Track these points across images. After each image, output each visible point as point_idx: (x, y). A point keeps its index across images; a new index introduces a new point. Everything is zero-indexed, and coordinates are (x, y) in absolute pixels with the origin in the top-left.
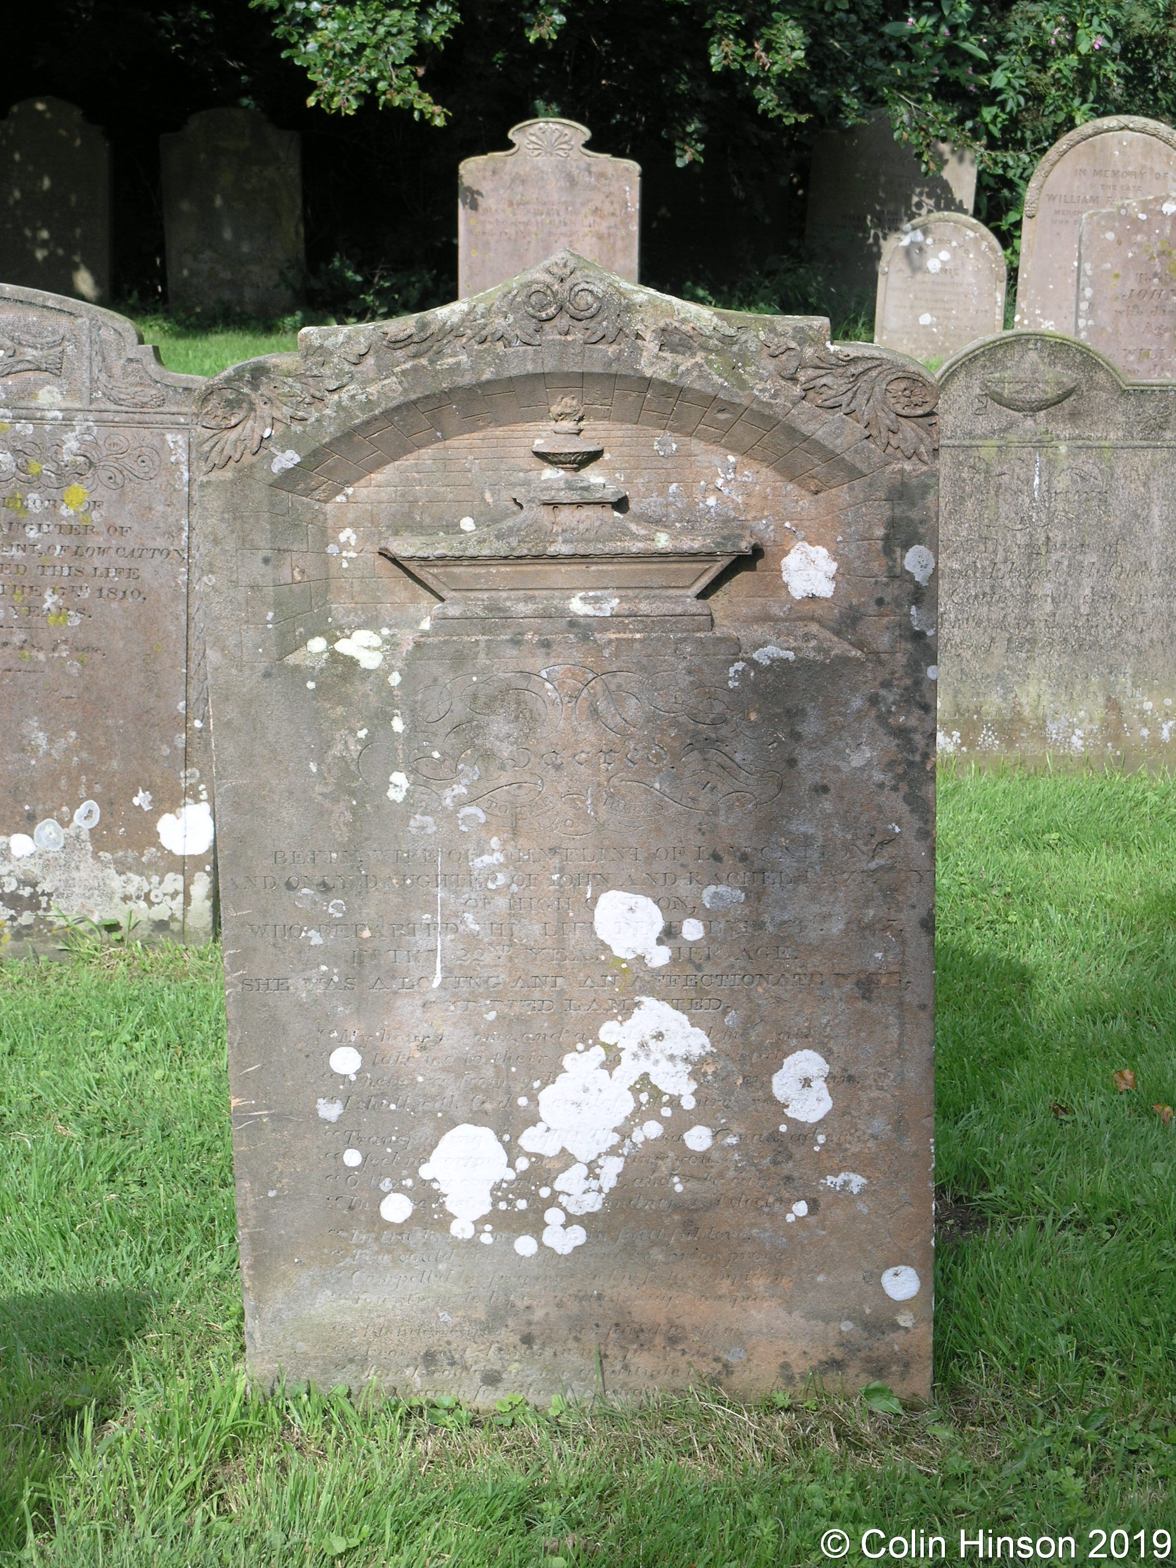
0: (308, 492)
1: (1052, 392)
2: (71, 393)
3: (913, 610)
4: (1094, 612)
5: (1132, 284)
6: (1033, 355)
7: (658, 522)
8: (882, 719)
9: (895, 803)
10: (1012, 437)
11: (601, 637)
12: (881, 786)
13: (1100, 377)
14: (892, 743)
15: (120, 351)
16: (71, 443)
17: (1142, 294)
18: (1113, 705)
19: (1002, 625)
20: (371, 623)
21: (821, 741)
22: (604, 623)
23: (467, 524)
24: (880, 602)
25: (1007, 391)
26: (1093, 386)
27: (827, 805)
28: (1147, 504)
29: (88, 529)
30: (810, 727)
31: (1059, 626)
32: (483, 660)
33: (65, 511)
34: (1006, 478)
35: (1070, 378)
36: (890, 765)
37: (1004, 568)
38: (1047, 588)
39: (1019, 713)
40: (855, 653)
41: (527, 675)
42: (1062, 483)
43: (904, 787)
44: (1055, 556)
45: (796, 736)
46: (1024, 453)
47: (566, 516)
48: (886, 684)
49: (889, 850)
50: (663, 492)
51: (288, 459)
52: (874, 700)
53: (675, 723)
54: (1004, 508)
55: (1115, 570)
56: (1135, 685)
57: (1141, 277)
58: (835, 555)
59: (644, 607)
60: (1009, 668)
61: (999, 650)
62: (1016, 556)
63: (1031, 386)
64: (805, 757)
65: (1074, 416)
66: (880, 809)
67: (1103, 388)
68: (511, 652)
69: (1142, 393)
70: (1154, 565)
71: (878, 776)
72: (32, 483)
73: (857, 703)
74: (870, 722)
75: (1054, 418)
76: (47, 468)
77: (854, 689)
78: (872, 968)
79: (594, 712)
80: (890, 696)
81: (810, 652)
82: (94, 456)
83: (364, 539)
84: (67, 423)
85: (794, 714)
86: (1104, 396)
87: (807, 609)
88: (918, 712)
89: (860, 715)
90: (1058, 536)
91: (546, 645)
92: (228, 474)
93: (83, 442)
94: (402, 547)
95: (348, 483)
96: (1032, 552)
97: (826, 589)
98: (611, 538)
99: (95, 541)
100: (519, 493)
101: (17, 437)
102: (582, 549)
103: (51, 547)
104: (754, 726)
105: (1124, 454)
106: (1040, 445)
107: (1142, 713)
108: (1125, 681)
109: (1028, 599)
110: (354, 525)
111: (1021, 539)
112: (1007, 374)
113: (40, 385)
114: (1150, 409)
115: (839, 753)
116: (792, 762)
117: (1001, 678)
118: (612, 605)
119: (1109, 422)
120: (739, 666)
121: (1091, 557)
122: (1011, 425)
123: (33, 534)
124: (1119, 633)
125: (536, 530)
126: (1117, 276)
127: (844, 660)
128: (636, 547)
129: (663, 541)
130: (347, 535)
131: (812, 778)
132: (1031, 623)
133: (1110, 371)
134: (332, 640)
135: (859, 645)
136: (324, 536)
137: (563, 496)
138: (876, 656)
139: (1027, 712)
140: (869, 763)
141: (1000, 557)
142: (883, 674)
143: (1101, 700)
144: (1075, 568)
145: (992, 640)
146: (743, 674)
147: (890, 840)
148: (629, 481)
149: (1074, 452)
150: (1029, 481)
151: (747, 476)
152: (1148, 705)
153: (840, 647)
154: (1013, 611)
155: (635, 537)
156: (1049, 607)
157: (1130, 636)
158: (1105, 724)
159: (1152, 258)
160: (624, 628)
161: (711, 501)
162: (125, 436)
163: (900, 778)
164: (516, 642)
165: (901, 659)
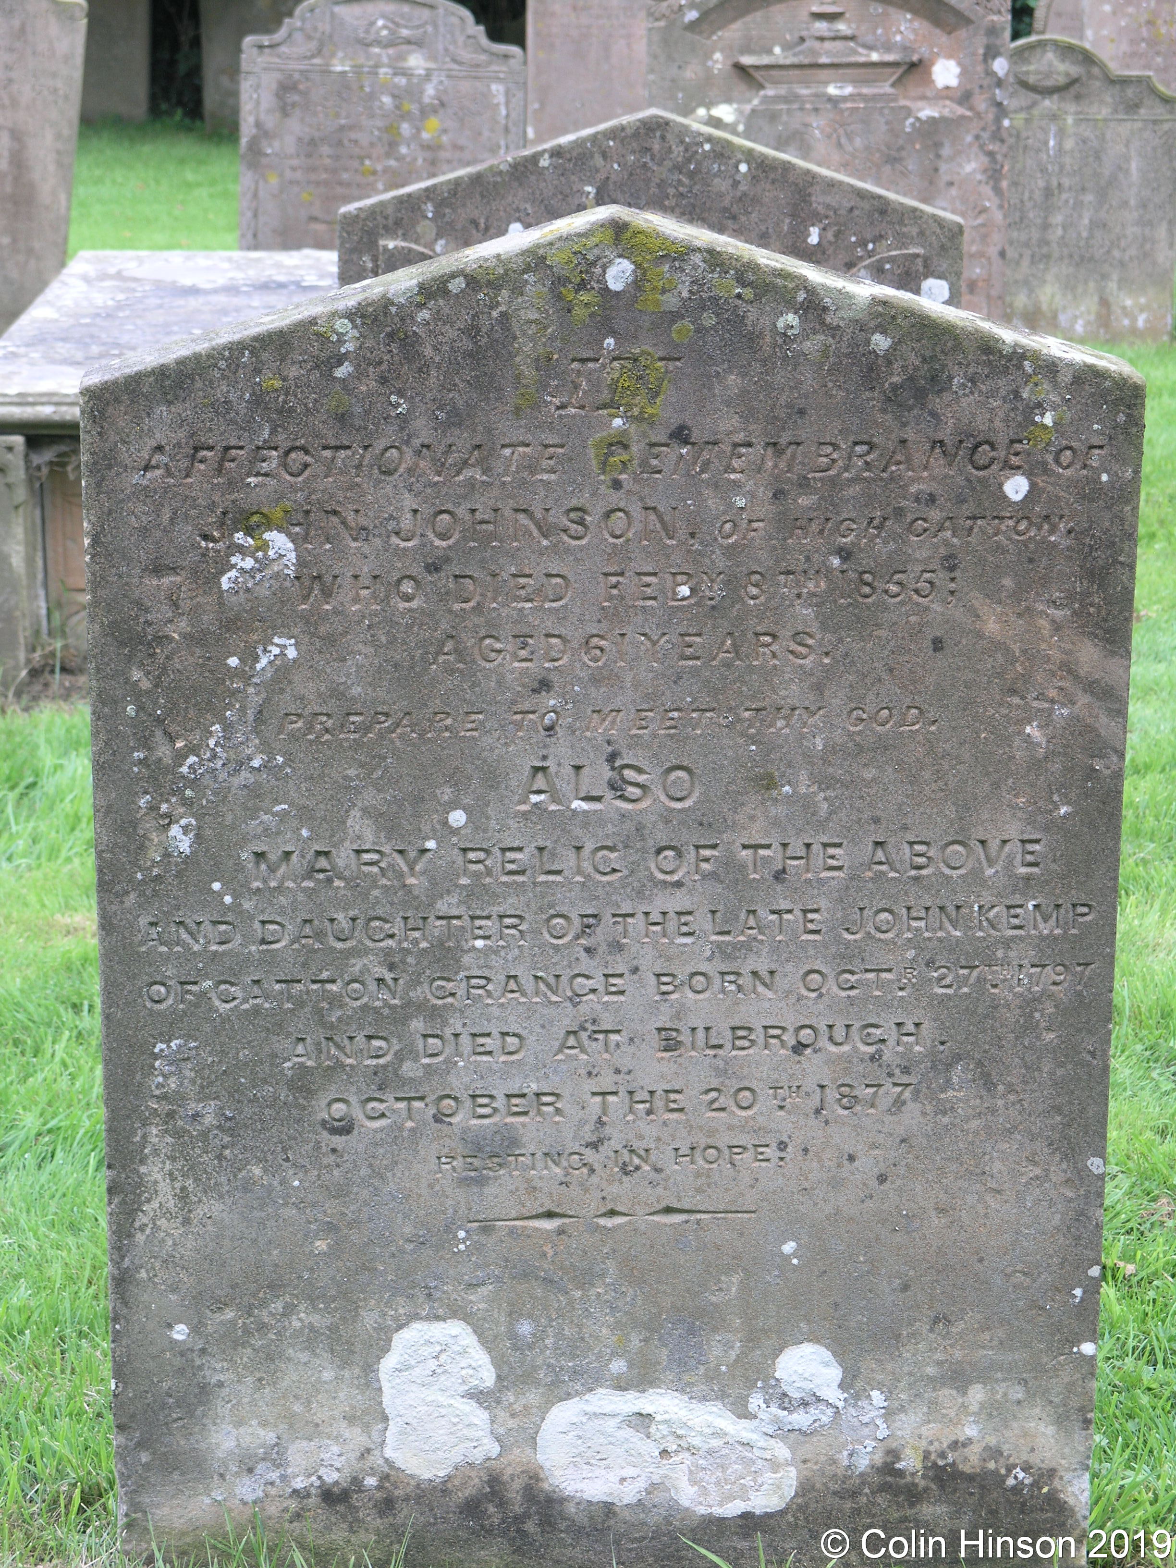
0: (701, 33)
1: (1062, 80)
2: (432, 57)
3: (997, 91)
4: (1091, 236)
5: (1125, 47)
6: (1050, 55)
7: (871, 48)
8: (981, 147)
9: (987, 190)
10: (1036, 112)
11: (843, 106)
12: (980, 182)
13: (1096, 70)
14: (985, 160)
15: (463, 29)
16: (430, 90)
17: (1133, 54)
18: (1104, 302)
19: (1027, 245)
20: (728, 101)
21: (951, 159)
22: (845, 99)
23: (777, 50)
24: (981, 87)
25: (1032, 79)
26: (1090, 76)
27: (954, 191)
28: (1127, 159)
29: (440, 147)
30: (946, 151)
31: (1066, 245)
32: (785, 118)
33: (425, 135)
34: (1030, 141)
35: (1075, 70)
36: (985, 171)
37: (1029, 204)
38: (1058, 219)
39: (1039, 308)
40: (968, 113)
41: (806, 125)
42: (1069, 144)
43: (991, 183)
44: (1064, 196)
45: (938, 156)
46: (1043, 123)
47: (827, 45)
48: (984, 129)
49: (984, 216)
50: (874, 33)
51: (692, 15)
52: (977, 137)
53: (879, 150)
54: (1029, 162)
55: (1106, 206)
56: (1120, 288)
57: (1132, 42)
58: (959, 64)
59: (865, 91)
60: (1033, 275)
61: (1025, 262)
62: (1038, 195)
63: (1048, 75)
64: (943, 167)
65: (1078, 97)
66: (979, 194)
67: (1097, 78)
68: (799, 114)
69: (1124, 82)
70: (1132, 202)
71: (979, 177)
72: (405, 116)
73: (969, 139)
74: (975, 149)
75: (1062, 99)
76: (414, 108)
77: (968, 131)
78: (974, 277)
79: (839, 145)
80: (985, 135)
81: (946, 112)
82: (445, 98)
83: (726, 57)
84: (428, 76)
85: (938, 145)
86: (1098, 84)
87: (945, 93)
88: (998, 144)
89: (970, 145)
90: (1066, 182)
91: (816, 110)
92: (662, 24)
93: (437, 90)
94: (747, 60)
95: (719, 28)
96: (1048, 193)
97: (954, 82)
98: (849, 55)
99: (444, 155)
100: (804, 33)
101: (396, 86)
102: (836, 60)
103: (415, 159)
104: (918, 151)
105: (1112, 124)
106: (1054, 117)
107: (1124, 308)
108: (1112, 285)
109: (1046, 227)
110: (722, 51)
111: (1041, 183)
112: (1032, 68)
113: (409, 52)
114: (1130, 92)
115: (960, 165)
116: (936, 170)
117: (1026, 282)
118: (849, 90)
119: (1102, 102)
120: (911, 120)
121: (1089, 198)
122: (1034, 104)
123: (403, 150)
124: (1108, 252)
125: (813, 52)
126: (1112, 41)
127: (963, 117)
128: (862, 59)
129: (875, 57)
130: (718, 56)
131: (945, 178)
132: (1047, 243)
133: (1103, 67)
134: (708, 109)
135: (971, 108)
136: (708, 55)
137: (826, 34)
138: (978, 115)
139: (1044, 307)
140: (974, 170)
141: (1027, 195)
142: (982, 124)
143: (1096, 299)
144: (1079, 205)
145: (1021, 256)
146: (913, 125)
147: (984, 210)
148: (858, 28)
149: (1078, 122)
150: (1046, 143)
151: (916, 24)
152: (1129, 302)
153: (961, 111)
154: (1035, 235)
155: (860, 54)
156: (1060, 232)
157: (1116, 253)
158: (1099, 316)
159: (1140, 26)
160: (854, 101)
161: (898, 38)
162: (465, 86)
163: (990, 177)
164: (801, 109)
165: (991, 116)
